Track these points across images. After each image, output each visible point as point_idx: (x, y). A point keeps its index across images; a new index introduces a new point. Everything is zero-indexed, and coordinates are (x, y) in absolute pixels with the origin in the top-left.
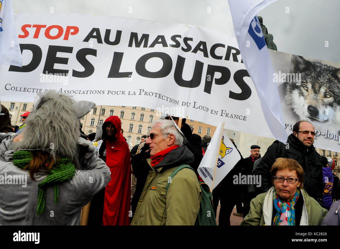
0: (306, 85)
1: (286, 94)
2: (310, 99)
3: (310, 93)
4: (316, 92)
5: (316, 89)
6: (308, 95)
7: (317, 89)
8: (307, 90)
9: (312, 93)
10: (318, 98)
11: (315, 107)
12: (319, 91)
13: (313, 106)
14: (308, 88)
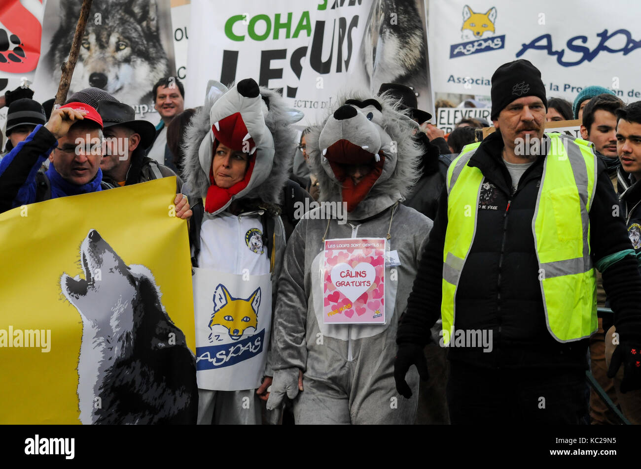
0: (87, 40)
1: (55, 69)
2: (93, 62)
3: (93, 51)
4: (102, 45)
5: (102, 41)
6: (90, 57)
7: (104, 40)
8: (88, 49)
9: (96, 51)
10: (107, 55)
11: (102, 72)
12: (107, 42)
13: (98, 72)
14: (89, 43)
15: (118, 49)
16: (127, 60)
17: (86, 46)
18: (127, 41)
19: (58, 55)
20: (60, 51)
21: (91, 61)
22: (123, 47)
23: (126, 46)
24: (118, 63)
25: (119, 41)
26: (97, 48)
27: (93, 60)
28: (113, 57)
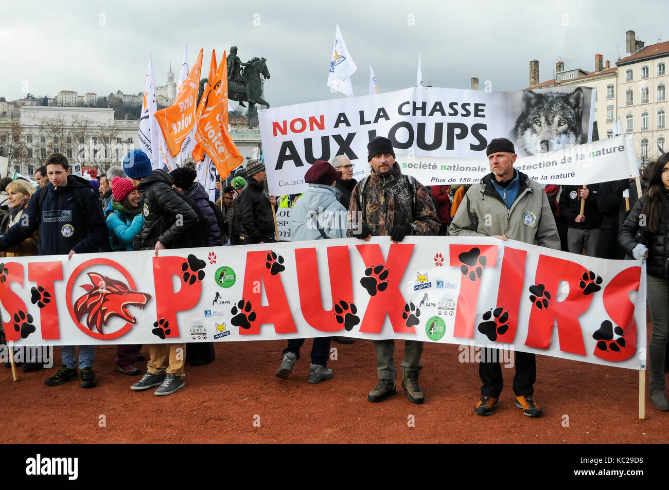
15: (559, 125)
16: (565, 132)
17: (538, 124)
18: (565, 120)
19: (520, 129)
20: (521, 128)
21: (541, 133)
22: (563, 124)
23: (565, 124)
24: (560, 134)
25: (560, 120)
26: (546, 125)
27: (543, 132)
28: (557, 130)
